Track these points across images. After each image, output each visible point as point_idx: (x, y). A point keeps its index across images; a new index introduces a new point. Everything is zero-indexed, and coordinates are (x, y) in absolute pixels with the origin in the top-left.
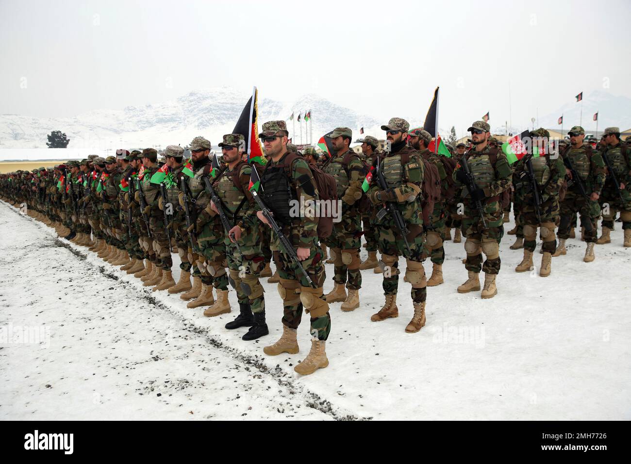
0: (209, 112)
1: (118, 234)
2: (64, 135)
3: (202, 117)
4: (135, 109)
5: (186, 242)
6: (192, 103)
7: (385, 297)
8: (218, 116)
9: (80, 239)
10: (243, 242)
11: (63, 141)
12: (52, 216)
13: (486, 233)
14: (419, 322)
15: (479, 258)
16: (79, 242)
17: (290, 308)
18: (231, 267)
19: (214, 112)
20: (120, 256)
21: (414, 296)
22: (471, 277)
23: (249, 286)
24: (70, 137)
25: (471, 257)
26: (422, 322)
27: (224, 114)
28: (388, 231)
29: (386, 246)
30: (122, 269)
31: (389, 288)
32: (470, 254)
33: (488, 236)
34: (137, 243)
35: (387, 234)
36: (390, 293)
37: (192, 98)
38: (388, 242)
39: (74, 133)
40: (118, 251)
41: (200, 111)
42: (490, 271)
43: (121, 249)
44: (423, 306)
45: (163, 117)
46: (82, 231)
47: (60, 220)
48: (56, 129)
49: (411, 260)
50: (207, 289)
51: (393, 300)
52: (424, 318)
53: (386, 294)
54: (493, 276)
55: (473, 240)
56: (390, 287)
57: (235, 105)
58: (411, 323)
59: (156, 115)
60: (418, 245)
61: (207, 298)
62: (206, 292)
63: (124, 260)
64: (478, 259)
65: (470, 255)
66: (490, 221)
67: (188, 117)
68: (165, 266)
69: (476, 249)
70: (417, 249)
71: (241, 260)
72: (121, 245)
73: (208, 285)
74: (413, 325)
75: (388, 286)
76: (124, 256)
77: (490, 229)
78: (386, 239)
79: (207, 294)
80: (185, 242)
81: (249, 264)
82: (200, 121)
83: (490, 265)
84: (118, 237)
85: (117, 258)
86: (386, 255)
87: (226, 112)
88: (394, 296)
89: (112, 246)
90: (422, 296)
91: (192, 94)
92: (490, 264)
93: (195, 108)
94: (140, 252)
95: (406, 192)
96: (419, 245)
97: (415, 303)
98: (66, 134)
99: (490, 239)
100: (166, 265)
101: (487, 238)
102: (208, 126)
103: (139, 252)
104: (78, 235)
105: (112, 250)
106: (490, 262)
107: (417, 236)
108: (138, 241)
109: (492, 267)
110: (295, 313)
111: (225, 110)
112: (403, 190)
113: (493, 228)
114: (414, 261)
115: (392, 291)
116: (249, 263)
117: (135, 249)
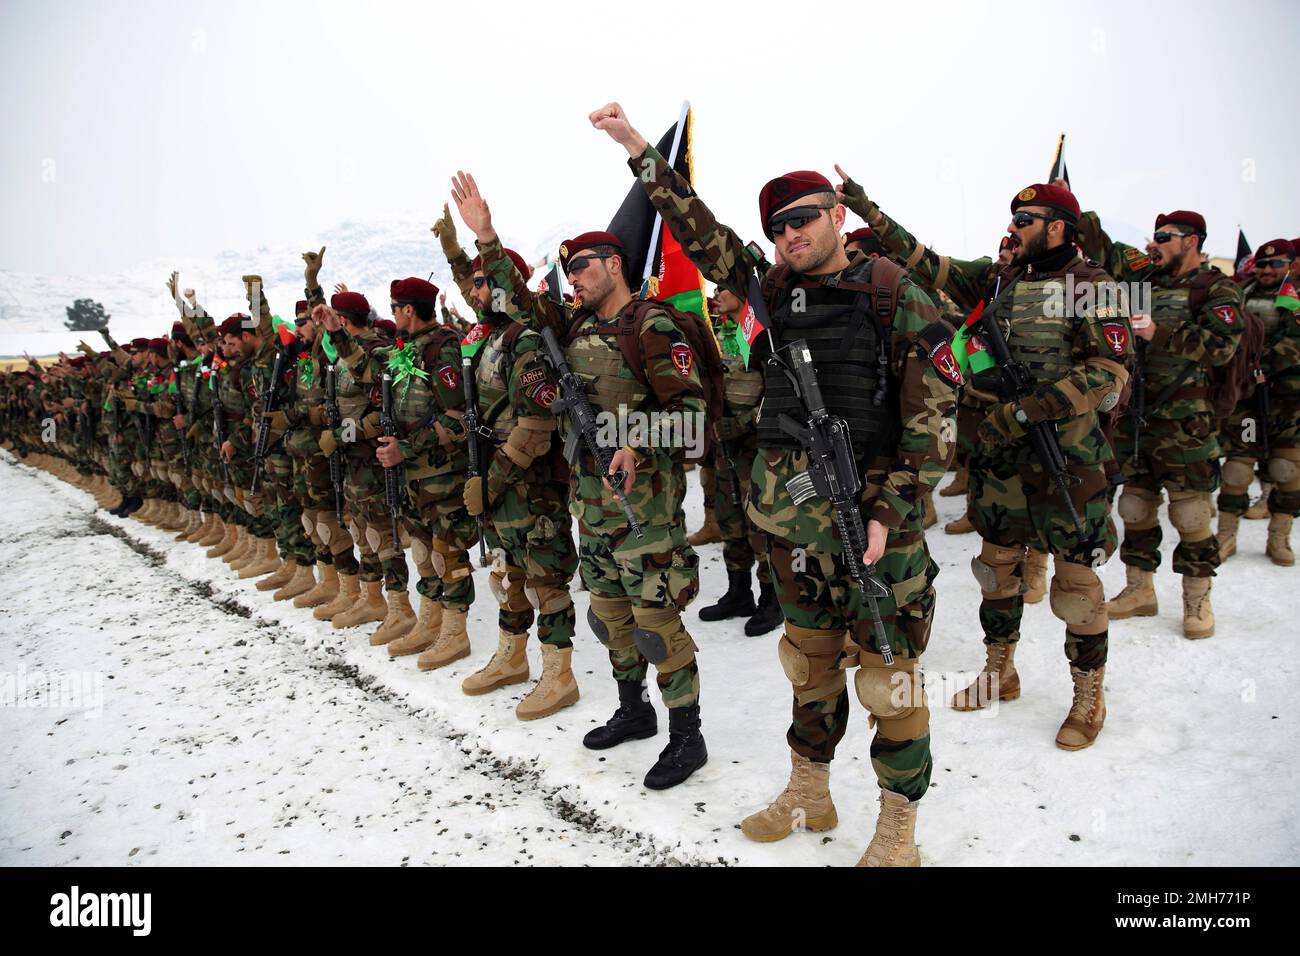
0: (378, 258)
1: (250, 501)
2: (99, 306)
3: (366, 269)
4: (236, 254)
5: (429, 523)
6: (346, 243)
7: (984, 648)
8: (397, 267)
9: (155, 512)
10: (643, 516)
11: (98, 317)
12: (82, 464)
13: (1179, 478)
14: (1091, 718)
15: (1155, 536)
16: (151, 519)
17: (816, 709)
18: (597, 591)
19: (388, 258)
20: (255, 551)
21: (1075, 653)
22: (1132, 580)
23: (660, 639)
24: (112, 311)
25: (1134, 532)
26: (1098, 719)
27: (408, 262)
28: (1005, 483)
29: (998, 522)
30: (262, 587)
31: (999, 629)
32: (1130, 524)
33: (1182, 484)
34: (297, 526)
35: (1003, 490)
36: (1002, 640)
37: (346, 233)
38: (1005, 512)
39: (119, 303)
40: (251, 538)
41: (361, 256)
42: (1196, 570)
43: (258, 536)
44: (1099, 679)
45: (293, 269)
46: (158, 496)
47: (102, 472)
48: (83, 296)
49: (1069, 559)
50: (513, 645)
51: (1007, 656)
52: (1101, 708)
53: (988, 641)
54: (1204, 581)
55: (1140, 491)
56: (1003, 625)
57: (427, 246)
58: (1070, 722)
59: (279, 267)
60: (1092, 521)
61: (514, 665)
62: (512, 652)
63: (267, 562)
64: (1151, 538)
65: (1131, 528)
66: (1185, 448)
67: (340, 270)
68: (395, 581)
69: (1146, 514)
70: (1092, 531)
71: (640, 570)
72: (258, 526)
73: (515, 634)
74: (1078, 730)
75: (995, 623)
76: (265, 554)
77: (1186, 467)
78: (999, 504)
79: (513, 656)
80: (425, 522)
81: (663, 579)
82: (363, 276)
83: (1195, 556)
84: (248, 508)
85: (250, 557)
86: (997, 546)
87: (411, 259)
88: (1010, 645)
89: (239, 528)
90: (1098, 654)
91: (345, 226)
92: (1193, 551)
93: (352, 253)
94: (305, 546)
95: (1095, 385)
96: (1096, 522)
97: (1077, 670)
98: (104, 305)
99: (1190, 493)
100: (397, 578)
101: (1183, 489)
102: (378, 285)
103: (302, 548)
104: (150, 506)
105: (240, 536)
106: (1193, 548)
107: (1093, 499)
108: (300, 522)
109: (1201, 559)
110: (829, 721)
111: (409, 254)
112: (1085, 380)
113: (1195, 464)
114: (1078, 562)
115: (1006, 634)
116: (663, 574)
117: (292, 541)
